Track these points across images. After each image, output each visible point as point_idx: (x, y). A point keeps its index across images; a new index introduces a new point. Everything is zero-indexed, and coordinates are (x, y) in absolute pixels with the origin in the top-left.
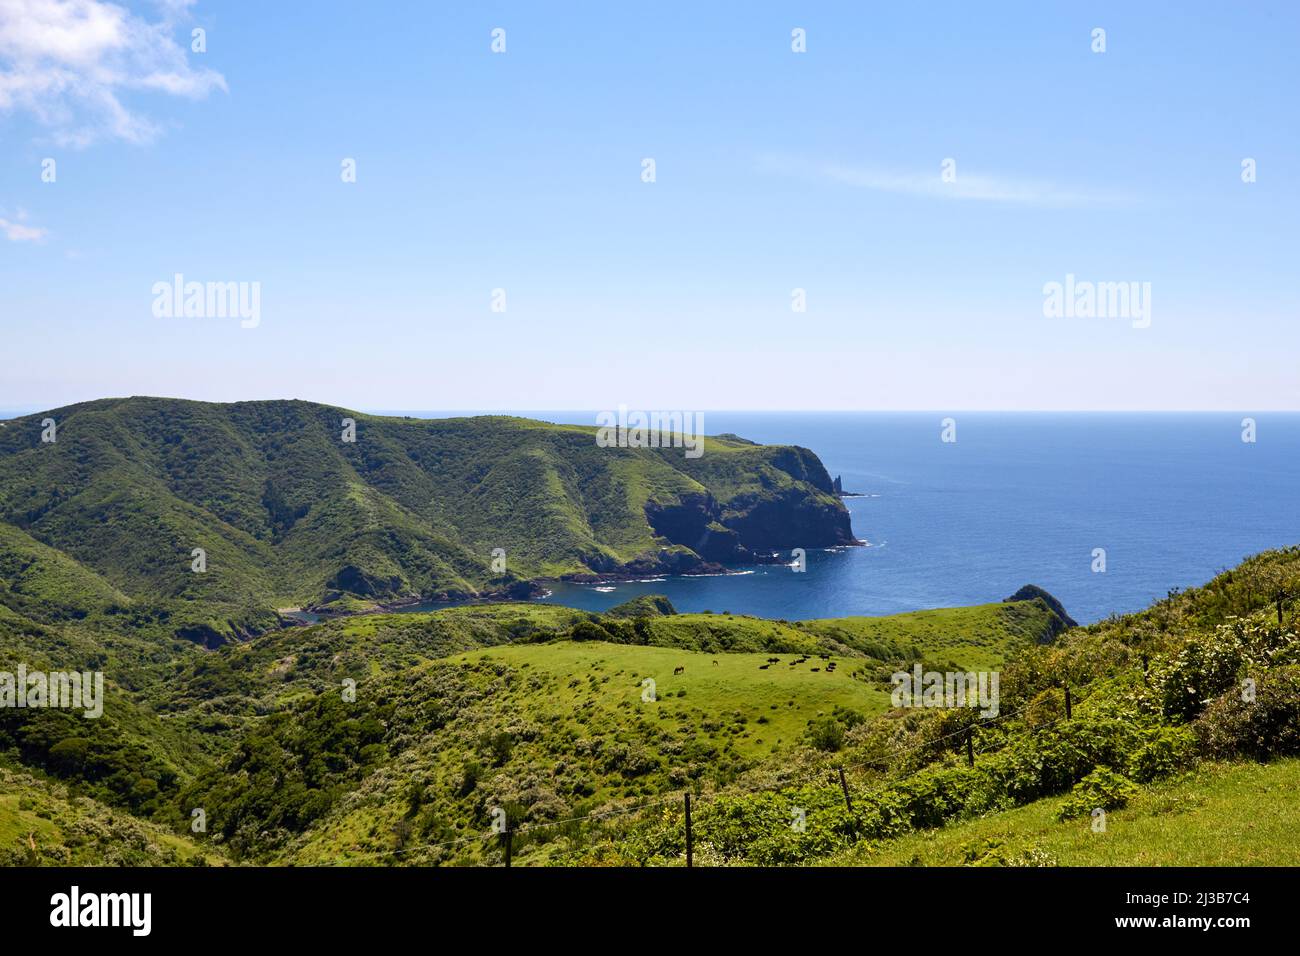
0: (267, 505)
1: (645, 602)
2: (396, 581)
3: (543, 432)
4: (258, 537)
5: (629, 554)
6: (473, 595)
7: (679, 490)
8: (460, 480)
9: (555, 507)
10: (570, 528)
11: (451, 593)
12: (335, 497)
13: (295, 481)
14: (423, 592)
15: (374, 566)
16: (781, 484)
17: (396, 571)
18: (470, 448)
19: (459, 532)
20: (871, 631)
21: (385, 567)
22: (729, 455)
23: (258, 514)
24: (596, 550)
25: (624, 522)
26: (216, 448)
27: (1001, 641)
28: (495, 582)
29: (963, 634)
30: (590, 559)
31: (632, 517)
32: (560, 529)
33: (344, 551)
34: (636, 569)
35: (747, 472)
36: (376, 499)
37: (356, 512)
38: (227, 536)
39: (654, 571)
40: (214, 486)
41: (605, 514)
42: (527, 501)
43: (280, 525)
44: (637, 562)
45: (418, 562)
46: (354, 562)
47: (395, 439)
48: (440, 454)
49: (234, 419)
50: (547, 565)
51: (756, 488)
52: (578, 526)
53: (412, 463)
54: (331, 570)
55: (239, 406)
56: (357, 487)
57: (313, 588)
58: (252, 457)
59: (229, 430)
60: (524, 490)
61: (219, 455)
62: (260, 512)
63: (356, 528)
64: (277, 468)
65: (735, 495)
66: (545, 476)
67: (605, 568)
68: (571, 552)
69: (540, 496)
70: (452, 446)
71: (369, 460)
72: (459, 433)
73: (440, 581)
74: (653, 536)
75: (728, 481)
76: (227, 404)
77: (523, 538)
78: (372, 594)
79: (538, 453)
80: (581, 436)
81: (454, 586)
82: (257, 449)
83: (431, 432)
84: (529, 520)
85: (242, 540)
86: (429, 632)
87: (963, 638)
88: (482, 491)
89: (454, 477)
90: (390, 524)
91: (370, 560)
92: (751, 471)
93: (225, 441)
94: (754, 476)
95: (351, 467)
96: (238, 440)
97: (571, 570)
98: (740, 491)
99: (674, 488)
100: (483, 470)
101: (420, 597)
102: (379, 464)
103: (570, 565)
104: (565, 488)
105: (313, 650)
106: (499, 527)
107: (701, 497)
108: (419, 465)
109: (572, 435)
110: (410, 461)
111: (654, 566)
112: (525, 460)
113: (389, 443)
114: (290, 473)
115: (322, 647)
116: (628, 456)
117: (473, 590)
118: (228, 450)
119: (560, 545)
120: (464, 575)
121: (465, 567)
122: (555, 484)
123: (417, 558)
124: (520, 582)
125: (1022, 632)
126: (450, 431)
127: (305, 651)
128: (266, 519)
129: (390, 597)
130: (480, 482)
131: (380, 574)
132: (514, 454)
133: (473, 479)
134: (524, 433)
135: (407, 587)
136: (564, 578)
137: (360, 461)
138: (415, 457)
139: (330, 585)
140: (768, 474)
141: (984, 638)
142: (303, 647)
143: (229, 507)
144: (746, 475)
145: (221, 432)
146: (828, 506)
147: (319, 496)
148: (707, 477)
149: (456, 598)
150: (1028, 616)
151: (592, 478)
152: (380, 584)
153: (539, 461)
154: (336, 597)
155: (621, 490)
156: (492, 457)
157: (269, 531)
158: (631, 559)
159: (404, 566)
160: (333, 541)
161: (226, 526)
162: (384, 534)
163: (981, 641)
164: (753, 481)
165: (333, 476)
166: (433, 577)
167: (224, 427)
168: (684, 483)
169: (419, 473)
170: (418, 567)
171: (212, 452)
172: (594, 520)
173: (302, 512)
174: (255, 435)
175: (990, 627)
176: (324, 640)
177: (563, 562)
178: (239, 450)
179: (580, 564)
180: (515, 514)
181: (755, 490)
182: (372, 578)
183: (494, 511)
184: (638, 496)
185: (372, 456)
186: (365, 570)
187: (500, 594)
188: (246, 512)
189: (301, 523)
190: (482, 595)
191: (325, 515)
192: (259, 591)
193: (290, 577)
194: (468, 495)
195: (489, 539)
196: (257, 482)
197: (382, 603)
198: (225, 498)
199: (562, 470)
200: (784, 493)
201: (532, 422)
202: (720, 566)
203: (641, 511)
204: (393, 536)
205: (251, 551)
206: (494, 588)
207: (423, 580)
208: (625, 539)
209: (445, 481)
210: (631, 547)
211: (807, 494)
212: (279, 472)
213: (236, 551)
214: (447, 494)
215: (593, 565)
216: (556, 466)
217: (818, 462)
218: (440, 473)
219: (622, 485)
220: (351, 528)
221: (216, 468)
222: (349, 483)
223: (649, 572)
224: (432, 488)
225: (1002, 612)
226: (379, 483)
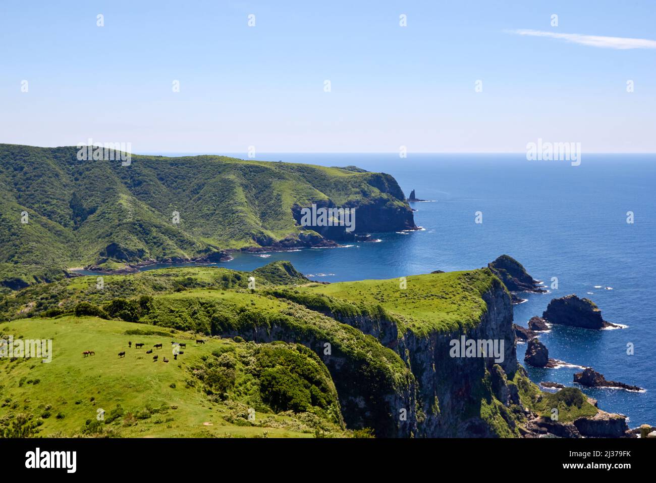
0: (72, 207)
1: (277, 265)
2: (141, 252)
3: (236, 165)
4: (65, 226)
5: (282, 235)
6: (187, 260)
7: (312, 198)
8: (187, 192)
9: (240, 208)
10: (248, 220)
11: (174, 259)
12: (111, 202)
13: (89, 193)
14: (158, 258)
15: (128, 243)
16: (373, 195)
17: (141, 246)
18: (194, 174)
19: (185, 223)
20: (375, 290)
21: (135, 243)
22: (343, 178)
23: (65, 211)
24: (262, 233)
25: (280, 217)
26: (43, 174)
27: (458, 296)
28: (199, 252)
29: (434, 291)
30: (259, 238)
31: (284, 214)
32: (242, 221)
33: (111, 234)
34: (285, 244)
35: (353, 188)
36: (135, 204)
37: (121, 212)
38: (44, 225)
39: (295, 245)
40: (41, 196)
41: (269, 212)
42: (224, 204)
43: (79, 219)
44: (286, 240)
45: (155, 240)
46: (116, 240)
47: (150, 169)
48: (176, 177)
49: (55, 157)
50: (233, 242)
51: (359, 197)
52: (253, 220)
53: (159, 182)
54: (102, 245)
55: (59, 149)
56: (125, 196)
57: (93, 255)
58: (65, 179)
59: (52, 164)
60: (223, 198)
61: (45, 178)
62: (67, 211)
63: (119, 220)
64: (79, 185)
65: (346, 201)
66: (235, 190)
67: (266, 243)
68: (247, 235)
69: (231, 202)
70: (183, 173)
71: (134, 180)
72: (188, 165)
73: (167, 251)
74: (296, 225)
75: (343, 193)
76: (52, 148)
77: (220, 226)
78: (126, 259)
79: (232, 177)
80: (257, 167)
81: (176, 254)
82: (69, 174)
83: (172, 164)
84: (225, 215)
85: (53, 227)
86: (122, 287)
87: (433, 294)
88: (199, 199)
89: (184, 191)
90: (139, 218)
91: (126, 239)
92: (356, 187)
93: (49, 170)
94: (358, 190)
95: (123, 185)
96: (57, 169)
97: (247, 245)
98: (349, 199)
99: (310, 197)
100: (200, 187)
101: (155, 261)
102: (140, 183)
103: (246, 242)
104: (246, 197)
105: (47, 299)
106: (208, 220)
107: (325, 202)
108: (164, 184)
109: (252, 167)
110: (158, 180)
111: (295, 242)
112: (224, 181)
113: (146, 171)
114: (87, 188)
115: (52, 297)
116: (284, 178)
117: (187, 257)
118: (50, 175)
119: (241, 230)
120: (182, 248)
121: (183, 243)
122: (240, 195)
123: (154, 238)
124: (214, 252)
125: (472, 289)
126: (183, 164)
127: (42, 299)
128: (70, 215)
129: (138, 261)
130: (198, 193)
131: (131, 248)
132: (218, 177)
133: (195, 192)
134: (225, 165)
135: (148, 255)
136: (243, 249)
137: (129, 182)
138: (161, 179)
139: (102, 254)
140: (366, 189)
141: (447, 294)
142: (41, 297)
143: (49, 208)
144: (353, 189)
145: (47, 164)
146: (401, 207)
147: (103, 202)
148: (331, 191)
149: (178, 262)
150: (478, 279)
151: (263, 191)
152: (131, 254)
153: (232, 182)
154: (104, 261)
155: (279, 199)
156: (206, 179)
157: (72, 222)
158: (283, 238)
159: (147, 243)
160: (106, 228)
161: (44, 219)
162: (135, 224)
163: (444, 295)
164: (358, 193)
165: (111, 190)
166: (164, 249)
167: (48, 161)
168: (316, 194)
169: (164, 189)
170: (155, 243)
171: (41, 176)
172: (263, 216)
173: (92, 211)
174: (68, 166)
175: (452, 286)
176: (54, 292)
177: (243, 240)
178: (57, 175)
179: (252, 241)
180: (217, 212)
181: (358, 198)
182: (126, 250)
183: (205, 210)
184: (288, 202)
185: (136, 179)
186: (122, 245)
187: (203, 259)
188: (59, 211)
189: (91, 217)
190: (193, 260)
191: (104, 213)
192: (60, 257)
193: (81, 249)
194: (191, 201)
195: (201, 226)
196: (67, 194)
197: (132, 264)
198: (47, 202)
199: (245, 187)
200: (375, 200)
201: (230, 159)
202: (334, 242)
203: (290, 211)
204: (141, 226)
205: (58, 234)
206: (199, 256)
207: (158, 251)
208: (280, 227)
209: (179, 193)
210: (283, 231)
211: (388, 200)
212: (80, 187)
213: (49, 234)
214: (179, 200)
215: (260, 241)
216: (242, 185)
217: (395, 182)
218: (175, 188)
219: (279, 195)
220: (117, 221)
221: (43, 185)
222: (121, 194)
223: (293, 245)
224: (171, 197)
225: (462, 277)
226: (139, 194)
